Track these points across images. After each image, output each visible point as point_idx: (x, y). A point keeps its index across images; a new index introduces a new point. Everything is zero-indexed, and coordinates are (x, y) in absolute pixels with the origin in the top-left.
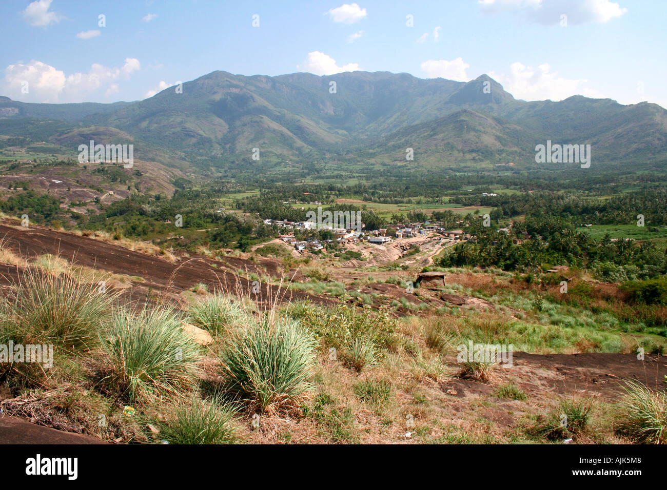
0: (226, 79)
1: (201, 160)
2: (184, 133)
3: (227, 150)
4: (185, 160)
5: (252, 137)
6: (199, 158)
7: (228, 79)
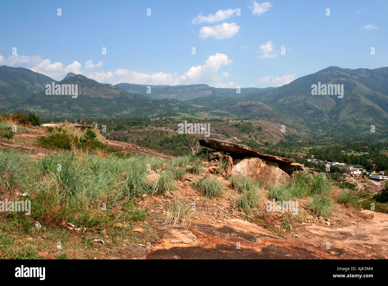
0: (337, 71)
1: (314, 124)
2: (305, 107)
3: (333, 119)
4: (303, 124)
5: (351, 110)
6: (313, 123)
7: (339, 72)
